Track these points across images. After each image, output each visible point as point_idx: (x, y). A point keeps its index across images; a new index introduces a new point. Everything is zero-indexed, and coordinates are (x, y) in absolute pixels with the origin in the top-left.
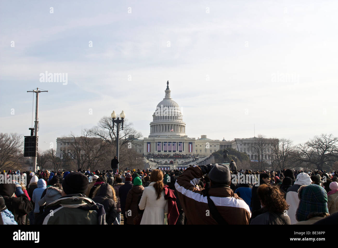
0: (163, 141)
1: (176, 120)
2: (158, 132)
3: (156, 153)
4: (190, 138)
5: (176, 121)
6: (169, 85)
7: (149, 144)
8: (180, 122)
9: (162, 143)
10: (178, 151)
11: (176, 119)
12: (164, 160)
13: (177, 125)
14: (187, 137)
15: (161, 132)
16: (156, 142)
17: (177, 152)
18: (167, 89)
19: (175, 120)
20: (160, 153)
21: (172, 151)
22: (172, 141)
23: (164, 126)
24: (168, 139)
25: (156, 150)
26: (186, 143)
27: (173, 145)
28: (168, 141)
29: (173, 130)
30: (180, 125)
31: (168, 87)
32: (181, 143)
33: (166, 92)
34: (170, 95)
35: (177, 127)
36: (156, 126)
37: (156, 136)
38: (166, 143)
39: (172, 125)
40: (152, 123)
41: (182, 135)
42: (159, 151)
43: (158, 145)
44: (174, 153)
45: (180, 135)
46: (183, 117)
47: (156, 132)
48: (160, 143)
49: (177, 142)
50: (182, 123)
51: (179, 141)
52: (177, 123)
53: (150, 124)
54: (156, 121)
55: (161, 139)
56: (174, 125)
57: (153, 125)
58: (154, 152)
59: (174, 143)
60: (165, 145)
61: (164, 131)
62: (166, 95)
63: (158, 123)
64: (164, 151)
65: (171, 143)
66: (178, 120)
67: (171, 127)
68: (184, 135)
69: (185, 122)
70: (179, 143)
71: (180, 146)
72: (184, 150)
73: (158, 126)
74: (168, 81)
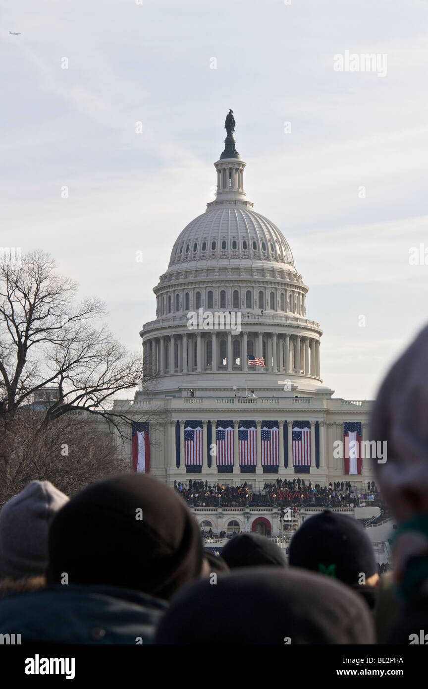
0: (214, 418)
1: (273, 312)
2: (185, 371)
3: (179, 480)
4: (348, 402)
5: (273, 317)
6: (235, 136)
7: (143, 433)
8: (297, 319)
9: (205, 429)
10: (291, 469)
11: (273, 308)
12: (220, 516)
13: (281, 336)
14: (333, 397)
15: (199, 370)
16: (178, 425)
17: (287, 474)
18: (224, 155)
19: (269, 311)
20: (195, 477)
21: (259, 470)
22: (259, 418)
23: (214, 339)
24: (237, 405)
25: (178, 465)
26: (329, 426)
27: (266, 436)
28: (236, 418)
29: (259, 361)
30: (293, 338)
31: (230, 143)
32: (306, 429)
33: (219, 171)
34: (240, 185)
35: (278, 344)
36: (172, 341)
37: (176, 393)
38: (230, 429)
39: (256, 334)
40: (151, 327)
41: (306, 385)
42: (194, 469)
43: (189, 436)
44: (272, 478)
45: (295, 385)
46: (307, 295)
47: (172, 372)
48: (198, 429)
49: (284, 422)
50: (305, 324)
51: (291, 419)
52: (277, 328)
53: (142, 334)
54: (174, 318)
55: (203, 407)
56: (263, 336)
57: (159, 336)
58: (168, 473)
59: (269, 430)
60: (223, 437)
61: (213, 370)
62: (224, 187)
63: (181, 326)
64: (217, 468)
65: (256, 427)
66: (283, 309)
67: (251, 345)
68: (316, 389)
69: (317, 322)
70: (294, 427)
71: (300, 441)
72: (318, 465)
73: (185, 340)
74: (229, 111)
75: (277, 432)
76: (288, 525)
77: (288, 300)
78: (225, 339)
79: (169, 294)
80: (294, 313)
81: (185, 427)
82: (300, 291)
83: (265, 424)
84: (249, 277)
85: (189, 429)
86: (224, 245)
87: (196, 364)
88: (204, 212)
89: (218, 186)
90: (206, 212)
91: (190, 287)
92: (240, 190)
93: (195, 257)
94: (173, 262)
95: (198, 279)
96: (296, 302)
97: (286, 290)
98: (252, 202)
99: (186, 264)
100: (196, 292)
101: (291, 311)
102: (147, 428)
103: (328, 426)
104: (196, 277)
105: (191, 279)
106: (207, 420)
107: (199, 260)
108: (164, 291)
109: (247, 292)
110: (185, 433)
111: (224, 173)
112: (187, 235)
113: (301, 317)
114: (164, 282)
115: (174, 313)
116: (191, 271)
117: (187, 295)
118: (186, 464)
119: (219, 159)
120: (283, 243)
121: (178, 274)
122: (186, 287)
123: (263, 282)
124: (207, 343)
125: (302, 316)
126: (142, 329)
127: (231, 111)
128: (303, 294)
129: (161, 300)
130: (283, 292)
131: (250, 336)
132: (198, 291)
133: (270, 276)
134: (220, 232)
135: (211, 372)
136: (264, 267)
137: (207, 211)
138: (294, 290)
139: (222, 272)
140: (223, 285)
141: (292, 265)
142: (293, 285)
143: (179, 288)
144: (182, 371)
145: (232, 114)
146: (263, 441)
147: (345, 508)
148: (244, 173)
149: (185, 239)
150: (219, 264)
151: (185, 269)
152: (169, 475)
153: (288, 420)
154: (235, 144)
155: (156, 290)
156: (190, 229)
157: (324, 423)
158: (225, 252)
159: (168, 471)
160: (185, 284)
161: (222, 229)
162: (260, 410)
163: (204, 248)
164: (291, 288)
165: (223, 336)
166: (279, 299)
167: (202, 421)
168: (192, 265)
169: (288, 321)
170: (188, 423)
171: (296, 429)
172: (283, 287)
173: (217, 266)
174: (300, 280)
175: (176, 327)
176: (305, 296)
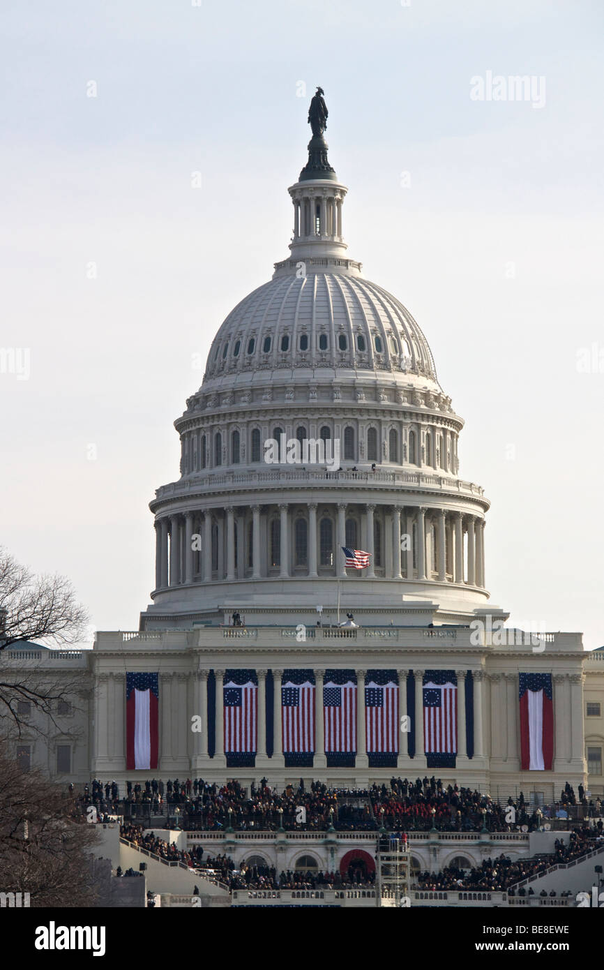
0: (279, 665)
1: (395, 466)
2: (231, 577)
3: (212, 780)
5: (394, 475)
6: (327, 136)
7: (147, 694)
8: (439, 480)
9: (262, 684)
10: (421, 761)
11: (394, 458)
12: (282, 847)
13: (410, 512)
14: (506, 624)
15: (257, 574)
16: (212, 678)
17: (412, 769)
18: (307, 173)
19: (387, 465)
21: (361, 761)
22: (361, 666)
23: (284, 517)
24: (321, 642)
25: (212, 752)
26: (492, 679)
28: (319, 666)
29: (362, 558)
30: (433, 514)
31: (317, 150)
32: (449, 685)
33: (296, 203)
34: (335, 228)
36: (208, 521)
37: (210, 619)
38: (307, 685)
39: (362, 509)
40: (170, 495)
42: (241, 759)
43: (232, 698)
44: (384, 776)
45: (434, 603)
46: (461, 433)
47: (207, 578)
48: (249, 685)
49: (408, 672)
50: (455, 489)
51: (420, 667)
52: (402, 497)
53: (154, 507)
54: (211, 478)
55: (257, 645)
56: (375, 512)
57: (184, 511)
58: (193, 767)
59: (380, 687)
60: (294, 700)
61: (282, 573)
62: (306, 233)
63: (224, 492)
64: (283, 758)
65: (355, 682)
66: (413, 461)
67: (352, 528)
68: (475, 610)
69: (477, 484)
70: (427, 682)
71: (437, 708)
72: (470, 752)
73: (230, 519)
74: (317, 90)
75: (396, 690)
76: (389, 866)
77: (424, 444)
78: (304, 517)
79: (202, 433)
80: (435, 468)
81: (225, 682)
82: (446, 427)
83: (372, 675)
84: (350, 402)
85: (232, 685)
86: (304, 342)
87: (251, 564)
88: (271, 279)
89: (296, 231)
90: (273, 280)
91: (240, 420)
92: (336, 239)
93: (250, 364)
94: (211, 374)
95: (256, 405)
96: (438, 447)
97: (419, 426)
98: (357, 260)
99: (234, 376)
100: (251, 430)
101: (429, 464)
102: (156, 684)
103: (490, 681)
104: (252, 401)
105: (243, 405)
106: (266, 668)
107: (258, 369)
108: (194, 428)
109: (346, 430)
110: (225, 693)
111: (305, 207)
112: (236, 324)
113: (449, 475)
114: (194, 410)
115: (211, 468)
116: (243, 391)
117: (236, 434)
118: (227, 751)
119: (297, 181)
120: (415, 337)
121: (219, 395)
122: (233, 420)
123: (376, 411)
124: (273, 523)
125: (450, 472)
126: (154, 497)
127: (320, 91)
128: (452, 433)
129: (189, 446)
130: (413, 429)
131: (352, 511)
132: (255, 427)
133: (390, 400)
134: (296, 317)
135: (279, 578)
136: (378, 382)
137: (275, 277)
138: (435, 424)
139: (299, 392)
140: (300, 416)
141: (432, 379)
142: (433, 417)
143: (221, 422)
144: (225, 576)
145: (322, 95)
146: (368, 708)
147: (513, 834)
148: (343, 206)
149: (233, 330)
150: (294, 377)
151: (232, 386)
152: (195, 770)
153: (415, 668)
154: (328, 151)
155: (180, 425)
156: (242, 312)
157: (482, 674)
158: (306, 355)
159: (193, 763)
160: (231, 414)
161: (300, 313)
162: (364, 651)
163: (267, 348)
164: (428, 421)
165: (301, 511)
166: (407, 443)
167: (257, 671)
168: (245, 379)
169: (421, 483)
170: (231, 675)
171: (431, 685)
172: (414, 421)
173: (290, 381)
174: (447, 407)
175: (214, 494)
176: (458, 436)
